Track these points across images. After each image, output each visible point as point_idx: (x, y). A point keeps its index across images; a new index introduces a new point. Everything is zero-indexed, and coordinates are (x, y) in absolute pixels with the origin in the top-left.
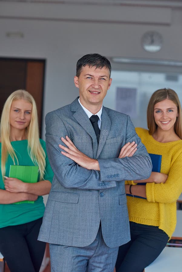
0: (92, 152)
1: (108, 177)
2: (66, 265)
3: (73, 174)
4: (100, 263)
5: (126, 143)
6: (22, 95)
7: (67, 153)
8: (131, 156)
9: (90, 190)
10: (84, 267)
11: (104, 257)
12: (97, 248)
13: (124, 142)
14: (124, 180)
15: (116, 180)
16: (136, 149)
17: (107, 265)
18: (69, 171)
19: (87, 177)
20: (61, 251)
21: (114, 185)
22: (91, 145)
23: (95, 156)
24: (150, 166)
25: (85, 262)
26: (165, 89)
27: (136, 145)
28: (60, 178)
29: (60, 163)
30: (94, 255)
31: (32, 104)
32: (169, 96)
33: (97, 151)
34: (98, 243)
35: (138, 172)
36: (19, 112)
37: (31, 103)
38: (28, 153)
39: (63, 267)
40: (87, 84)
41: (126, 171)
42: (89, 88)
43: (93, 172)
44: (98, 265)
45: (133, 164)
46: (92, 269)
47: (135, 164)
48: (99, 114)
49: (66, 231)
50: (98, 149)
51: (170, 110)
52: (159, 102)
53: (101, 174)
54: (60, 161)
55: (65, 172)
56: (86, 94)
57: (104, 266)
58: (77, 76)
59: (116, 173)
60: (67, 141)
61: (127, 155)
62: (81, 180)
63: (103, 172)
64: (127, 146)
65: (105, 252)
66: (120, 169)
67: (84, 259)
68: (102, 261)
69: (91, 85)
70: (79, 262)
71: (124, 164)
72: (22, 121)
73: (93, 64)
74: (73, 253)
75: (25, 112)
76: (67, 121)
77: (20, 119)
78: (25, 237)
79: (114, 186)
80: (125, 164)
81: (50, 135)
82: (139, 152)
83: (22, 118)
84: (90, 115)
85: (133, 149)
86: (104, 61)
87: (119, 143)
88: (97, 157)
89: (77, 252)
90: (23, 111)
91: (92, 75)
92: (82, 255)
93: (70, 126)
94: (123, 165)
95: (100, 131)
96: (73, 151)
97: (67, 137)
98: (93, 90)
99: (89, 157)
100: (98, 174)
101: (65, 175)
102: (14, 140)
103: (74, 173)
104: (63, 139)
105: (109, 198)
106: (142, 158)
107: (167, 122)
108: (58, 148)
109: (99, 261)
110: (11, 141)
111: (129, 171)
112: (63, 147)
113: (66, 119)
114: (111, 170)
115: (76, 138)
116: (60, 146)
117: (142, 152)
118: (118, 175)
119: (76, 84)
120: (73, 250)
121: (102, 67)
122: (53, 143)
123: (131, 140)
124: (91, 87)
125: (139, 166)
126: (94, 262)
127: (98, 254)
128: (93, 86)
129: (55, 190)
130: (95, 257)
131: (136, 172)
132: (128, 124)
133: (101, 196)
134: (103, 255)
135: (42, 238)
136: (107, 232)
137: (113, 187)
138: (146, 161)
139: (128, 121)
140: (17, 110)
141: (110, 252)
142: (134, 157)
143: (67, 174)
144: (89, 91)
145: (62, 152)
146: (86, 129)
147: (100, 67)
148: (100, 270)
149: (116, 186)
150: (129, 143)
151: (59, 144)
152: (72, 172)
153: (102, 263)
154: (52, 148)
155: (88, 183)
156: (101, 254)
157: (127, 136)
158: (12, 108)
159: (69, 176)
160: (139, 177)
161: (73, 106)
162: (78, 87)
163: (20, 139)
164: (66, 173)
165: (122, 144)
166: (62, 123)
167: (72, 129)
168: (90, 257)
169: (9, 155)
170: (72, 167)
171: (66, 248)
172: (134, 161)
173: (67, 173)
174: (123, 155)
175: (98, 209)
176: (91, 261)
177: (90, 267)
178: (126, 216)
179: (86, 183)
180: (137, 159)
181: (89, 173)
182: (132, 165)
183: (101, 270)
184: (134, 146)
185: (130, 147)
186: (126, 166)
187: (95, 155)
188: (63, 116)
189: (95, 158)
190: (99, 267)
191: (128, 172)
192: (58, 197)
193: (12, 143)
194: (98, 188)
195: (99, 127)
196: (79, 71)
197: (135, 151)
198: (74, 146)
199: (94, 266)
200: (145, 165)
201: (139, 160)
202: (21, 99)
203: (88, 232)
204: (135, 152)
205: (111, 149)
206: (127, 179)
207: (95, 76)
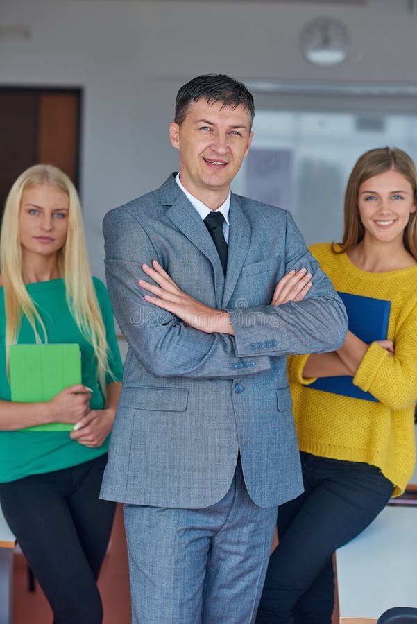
0: (212, 294)
1: (252, 347)
2: (164, 549)
3: (173, 345)
4: (239, 543)
5: (285, 273)
6: (44, 175)
7: (158, 297)
8: (299, 300)
9: (211, 379)
10: (203, 553)
11: (246, 530)
12: (230, 510)
13: (282, 270)
14: (287, 354)
15: (270, 354)
16: (310, 284)
17: (253, 547)
18: (165, 337)
19: (204, 351)
20: (152, 520)
21: (265, 365)
22: (209, 278)
23: (220, 304)
24: (343, 319)
25: (206, 542)
26: (387, 149)
27: (309, 275)
28: (143, 355)
29: (143, 321)
30: (225, 527)
31: (68, 195)
32: (396, 163)
33: (223, 292)
34: (234, 499)
35: (317, 335)
36: (39, 215)
37: (67, 192)
38: (69, 307)
39: (156, 554)
40: (200, 143)
41: (290, 334)
42: (203, 152)
43: (216, 339)
44: (233, 548)
45: (306, 318)
46: (220, 559)
47: (310, 318)
48: (224, 210)
49: (163, 474)
50: (226, 287)
51: (396, 196)
52: (373, 176)
53: (238, 341)
54: (142, 316)
55: (156, 341)
56: (196, 164)
57: (248, 550)
58: (176, 123)
59: (269, 339)
60: (155, 270)
61: (291, 298)
62: (193, 358)
63: (241, 338)
64: (290, 279)
65: (248, 519)
66: (277, 330)
67: (203, 535)
68: (244, 539)
69: (210, 146)
70: (193, 542)
71: (286, 318)
72: (47, 235)
73: (217, 97)
74: (178, 524)
75: (52, 214)
76: (153, 228)
77: (42, 229)
78: (67, 499)
79: (265, 369)
80: (288, 317)
81: (117, 259)
82: (318, 291)
83: (47, 227)
84: (204, 212)
85: (302, 284)
86: (240, 92)
87: (271, 274)
88: (225, 305)
89: (188, 520)
90: (47, 212)
91: (211, 122)
92: (198, 526)
93: (160, 238)
94: (285, 321)
95: (227, 247)
96: (171, 293)
97: (155, 263)
98: (214, 157)
99: (207, 305)
100: (228, 341)
101: (156, 347)
102: (33, 280)
103: (176, 342)
104: (145, 267)
105: (256, 397)
106: (324, 303)
107: (389, 223)
108: (136, 287)
109: (236, 540)
110: (28, 284)
111: (298, 333)
112: (147, 286)
113: (150, 223)
114: (257, 333)
115: (175, 264)
116: (142, 283)
117: (323, 290)
118: (273, 342)
119: (174, 139)
120: (179, 517)
121: (237, 106)
122: (123, 278)
123: (297, 265)
124: (208, 150)
125: (318, 320)
126: (224, 542)
127: (234, 523)
128: (213, 148)
129: (133, 385)
130: (227, 530)
131: (312, 334)
132: (288, 231)
133: (238, 392)
134: (244, 526)
135: (109, 493)
136: (254, 471)
137: (263, 371)
138: (335, 310)
139: (289, 223)
140: (35, 211)
141: (259, 517)
142: (305, 302)
143: (159, 346)
144: (204, 159)
145: (147, 297)
146: (196, 243)
147: (233, 106)
148: (238, 559)
149: (270, 367)
150: (293, 272)
151: (138, 278)
152: (170, 341)
153: (244, 543)
154: (124, 288)
155: (207, 364)
156: (241, 524)
157: (288, 256)
158: (22, 205)
159: (165, 350)
160: (319, 345)
161: (165, 192)
162: (178, 147)
163: (46, 278)
164: (158, 342)
165: (276, 274)
166: (143, 233)
167: (166, 243)
168: (216, 531)
169: (24, 315)
170: (171, 328)
171: (159, 511)
172: (308, 310)
173: (161, 341)
174: (282, 299)
175: (233, 421)
176: (218, 540)
177: (216, 552)
178: (293, 438)
179: (204, 364)
180: (314, 305)
181: (209, 341)
182: (303, 320)
183: (242, 558)
184: (304, 279)
185: (295, 280)
186: (292, 322)
187: (220, 301)
188: (143, 215)
189: (219, 307)
190: (236, 553)
191: (297, 336)
192: (140, 398)
193: (29, 288)
194: (230, 374)
195: (226, 236)
196: (181, 111)
197: (307, 289)
198: (173, 283)
199: (226, 552)
200: (334, 318)
201: (318, 309)
202: (42, 184)
203: (214, 475)
204: (308, 292)
205: (254, 286)
206: (293, 351)
207: (219, 126)
